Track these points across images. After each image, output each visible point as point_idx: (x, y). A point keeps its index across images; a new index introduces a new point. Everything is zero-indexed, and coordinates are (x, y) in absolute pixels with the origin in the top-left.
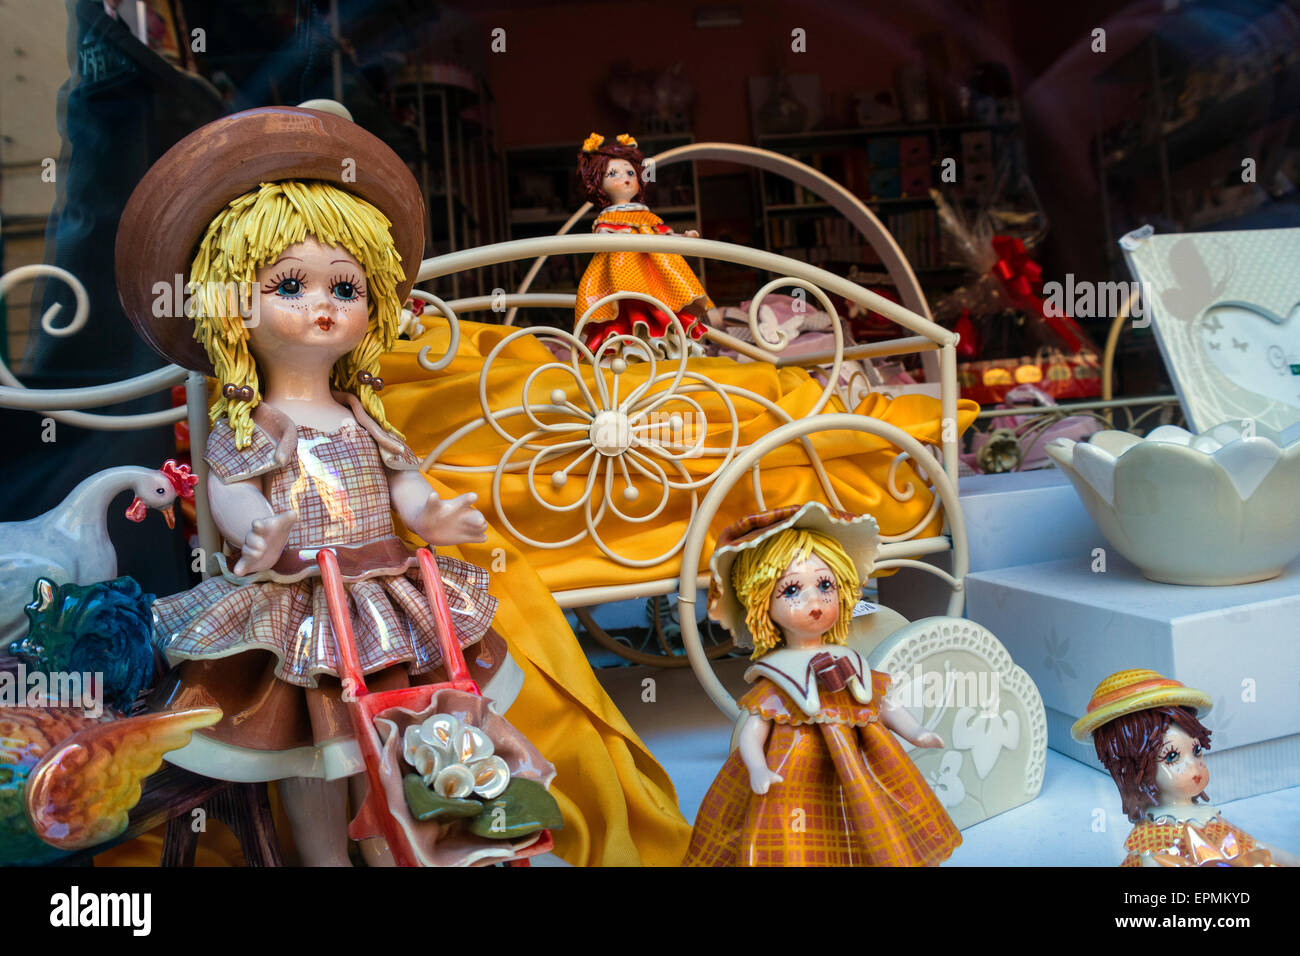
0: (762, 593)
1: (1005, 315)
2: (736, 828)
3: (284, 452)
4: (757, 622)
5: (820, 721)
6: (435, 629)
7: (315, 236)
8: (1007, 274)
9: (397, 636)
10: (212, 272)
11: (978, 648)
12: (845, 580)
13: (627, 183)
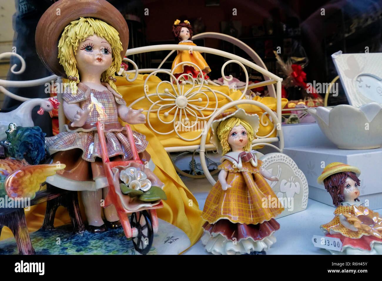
0: (225, 134)
1: (295, 87)
2: (217, 204)
3: (87, 95)
4: (224, 143)
5: (242, 171)
6: (131, 148)
7: (97, 34)
8: (296, 76)
9: (119, 147)
10: (65, 43)
11: (288, 162)
12: (249, 132)
13: (187, 34)
